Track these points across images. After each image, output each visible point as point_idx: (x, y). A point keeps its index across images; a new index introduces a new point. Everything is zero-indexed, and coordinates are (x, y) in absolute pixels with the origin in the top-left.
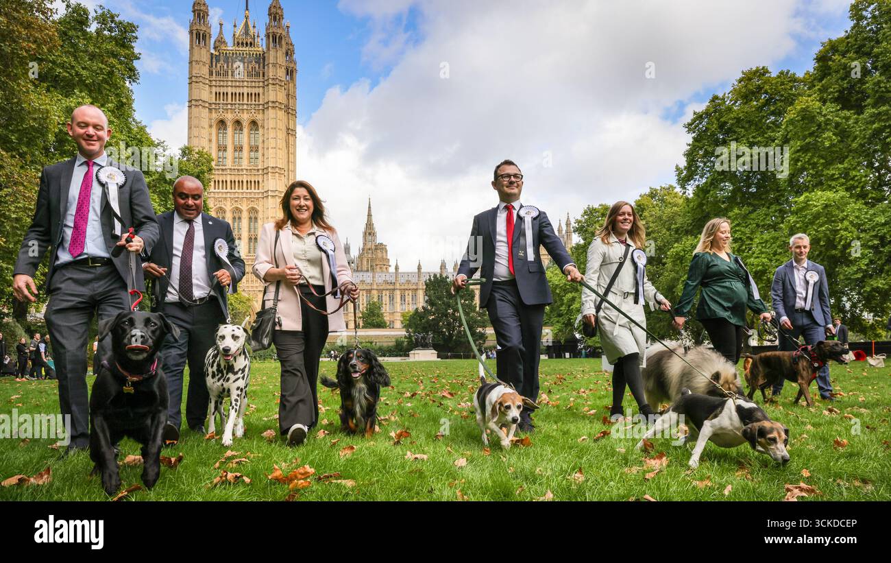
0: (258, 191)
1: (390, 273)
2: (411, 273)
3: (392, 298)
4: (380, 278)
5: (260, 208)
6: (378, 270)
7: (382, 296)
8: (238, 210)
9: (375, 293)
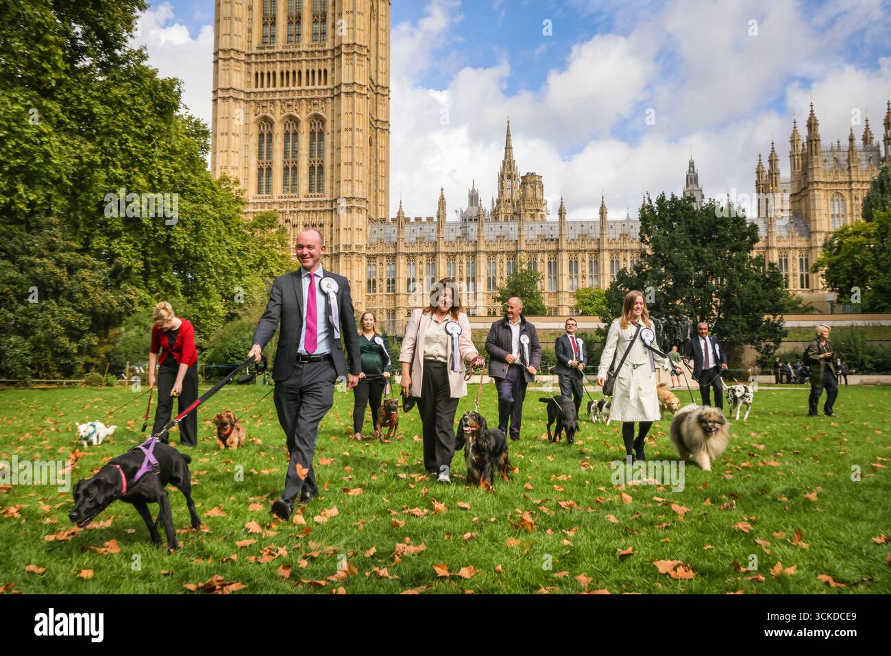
0: (325, 87)
1: (548, 223)
2: (588, 222)
3: (554, 267)
4: (531, 232)
5: (328, 117)
6: (528, 218)
7: (535, 263)
8: (294, 120)
9: (523, 257)
